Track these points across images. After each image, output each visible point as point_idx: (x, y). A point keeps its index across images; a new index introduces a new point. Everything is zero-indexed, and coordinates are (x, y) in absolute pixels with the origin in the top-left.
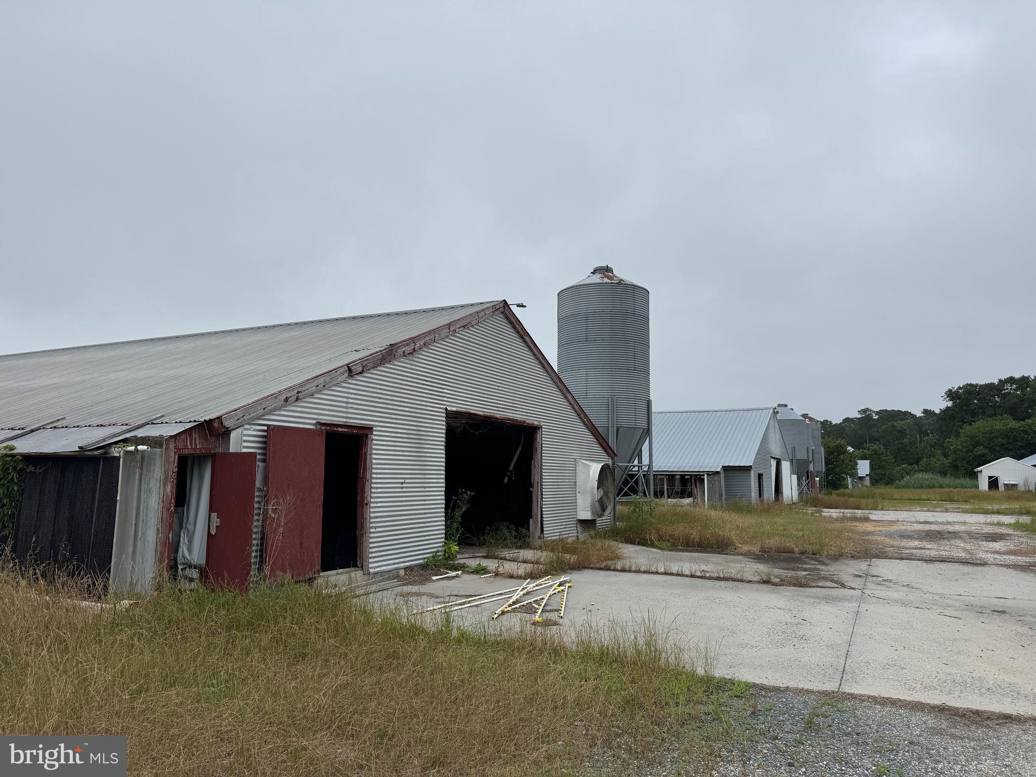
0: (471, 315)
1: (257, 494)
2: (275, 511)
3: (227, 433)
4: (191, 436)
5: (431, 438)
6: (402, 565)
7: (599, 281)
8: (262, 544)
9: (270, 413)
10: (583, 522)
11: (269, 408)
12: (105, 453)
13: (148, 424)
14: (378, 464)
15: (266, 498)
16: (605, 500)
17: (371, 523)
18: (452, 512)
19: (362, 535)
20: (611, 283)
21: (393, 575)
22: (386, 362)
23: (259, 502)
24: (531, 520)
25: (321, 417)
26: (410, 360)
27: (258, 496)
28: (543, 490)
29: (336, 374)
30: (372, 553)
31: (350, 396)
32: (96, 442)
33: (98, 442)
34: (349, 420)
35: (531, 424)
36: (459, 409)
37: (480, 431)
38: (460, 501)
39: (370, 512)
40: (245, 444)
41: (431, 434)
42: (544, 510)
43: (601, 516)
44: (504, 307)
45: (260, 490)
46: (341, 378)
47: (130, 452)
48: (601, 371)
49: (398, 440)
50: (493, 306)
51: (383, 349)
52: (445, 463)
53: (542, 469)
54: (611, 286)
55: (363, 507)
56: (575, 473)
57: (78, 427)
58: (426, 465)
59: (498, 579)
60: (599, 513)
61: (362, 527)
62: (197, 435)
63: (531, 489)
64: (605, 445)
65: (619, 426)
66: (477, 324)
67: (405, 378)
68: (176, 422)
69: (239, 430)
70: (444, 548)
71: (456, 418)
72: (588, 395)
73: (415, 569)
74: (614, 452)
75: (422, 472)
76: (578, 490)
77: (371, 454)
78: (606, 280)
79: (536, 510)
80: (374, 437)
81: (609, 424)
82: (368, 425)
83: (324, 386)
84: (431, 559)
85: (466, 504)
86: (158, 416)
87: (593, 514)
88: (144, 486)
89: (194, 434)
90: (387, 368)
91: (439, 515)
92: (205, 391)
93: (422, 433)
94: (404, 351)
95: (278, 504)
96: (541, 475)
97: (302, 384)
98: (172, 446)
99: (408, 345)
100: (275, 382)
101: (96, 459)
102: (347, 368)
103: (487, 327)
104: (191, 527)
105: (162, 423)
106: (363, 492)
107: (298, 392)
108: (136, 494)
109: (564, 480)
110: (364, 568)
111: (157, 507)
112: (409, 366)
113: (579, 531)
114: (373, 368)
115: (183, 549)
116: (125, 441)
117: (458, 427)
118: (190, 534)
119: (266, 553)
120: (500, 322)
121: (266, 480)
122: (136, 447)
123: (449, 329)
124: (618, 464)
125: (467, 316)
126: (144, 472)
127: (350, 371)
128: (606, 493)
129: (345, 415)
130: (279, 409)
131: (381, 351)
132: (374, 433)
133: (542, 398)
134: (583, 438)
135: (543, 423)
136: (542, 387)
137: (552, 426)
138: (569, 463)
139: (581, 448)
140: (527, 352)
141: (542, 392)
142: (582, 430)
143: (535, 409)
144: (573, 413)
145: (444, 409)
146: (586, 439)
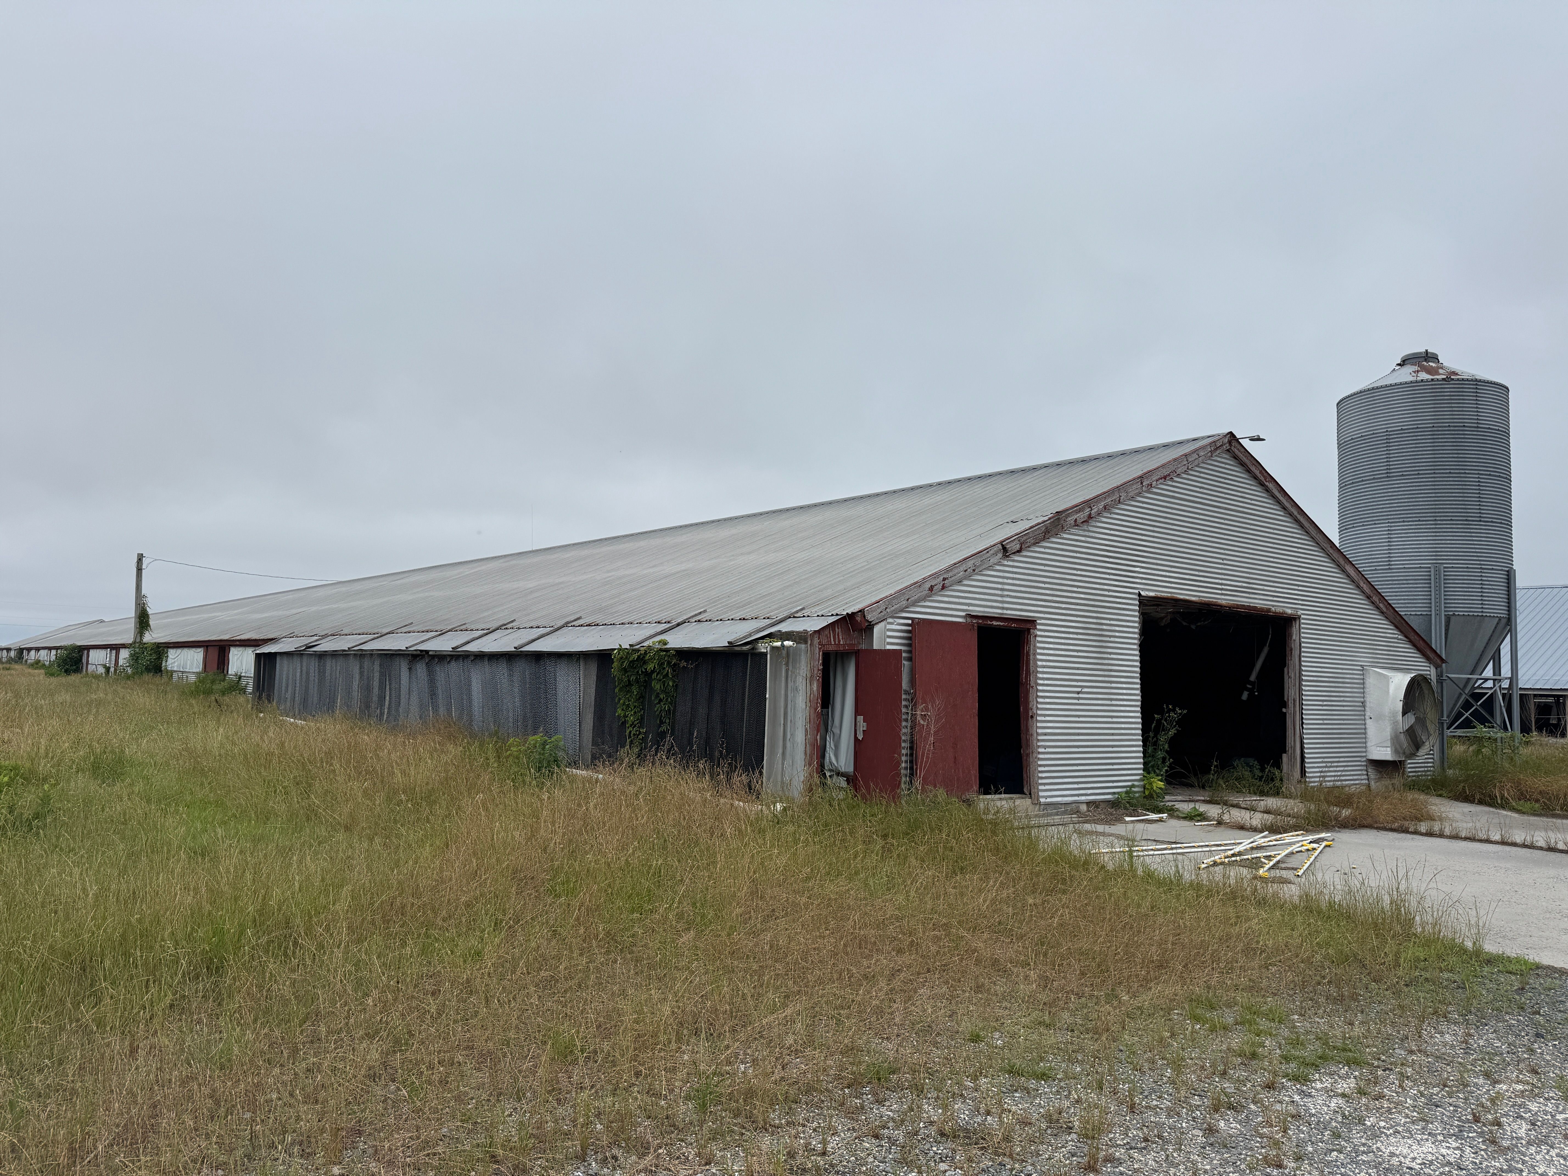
0: (1175, 460)
1: (904, 697)
2: (924, 717)
3: (870, 627)
4: (834, 631)
5: (1117, 634)
6: (1083, 798)
7: (1411, 378)
8: (911, 755)
9: (914, 604)
10: (1379, 765)
11: (912, 599)
12: (753, 649)
13: (790, 617)
14: (1044, 667)
15: (913, 700)
16: (1419, 731)
17: (1038, 740)
18: (1155, 736)
19: (1028, 755)
20: (1432, 380)
21: (1071, 809)
22: (1052, 536)
23: (906, 707)
24: (1284, 756)
25: (971, 608)
26: (1085, 530)
27: (905, 700)
28: (1304, 712)
29: (988, 555)
30: (1042, 778)
31: (1005, 581)
32: (743, 637)
33: (745, 637)
34: (1005, 612)
35: (1280, 613)
36: (1159, 594)
37: (1199, 624)
38: (1166, 720)
39: (1037, 727)
40: (889, 640)
41: (1117, 628)
42: (1305, 741)
43: (1412, 755)
44: (1230, 442)
45: (906, 692)
46: (994, 560)
47: (777, 648)
48: (1416, 525)
49: (1071, 636)
50: (1211, 443)
51: (1046, 518)
52: (1141, 668)
53: (1301, 680)
54: (1432, 385)
55: (1027, 720)
56: (1363, 688)
57: (721, 620)
58: (1111, 670)
59: (1221, 829)
60: (1408, 752)
61: (1028, 746)
62: (840, 630)
63: (1284, 710)
64: (1421, 644)
65: (1451, 613)
66: (1185, 472)
67: (1078, 555)
68: (818, 616)
69: (882, 624)
70: (1142, 783)
71: (1158, 605)
72: (1391, 565)
73: (1102, 805)
74: (1440, 657)
75: (1107, 679)
76: (1368, 714)
77: (1035, 654)
78: (1424, 376)
79: (1292, 741)
80: (1039, 633)
81: (1431, 611)
82: (1030, 617)
83: (974, 570)
84: (1123, 795)
85: (1175, 726)
86: (799, 608)
87: (1396, 751)
88: (790, 685)
89: (837, 629)
90: (1054, 543)
91: (1134, 738)
92: (842, 578)
93: (1105, 627)
94: (1076, 519)
95: (927, 709)
96: (1300, 690)
97: (948, 570)
98: (816, 641)
99: (1080, 511)
100: (918, 566)
101: (743, 655)
102: (1001, 547)
103: (1202, 475)
104: (836, 731)
105: (804, 616)
106: (1027, 702)
107: (944, 579)
108: (783, 692)
109: (1342, 699)
110: (1033, 796)
111: (804, 707)
112: (1083, 539)
113: (1372, 776)
114: (1034, 544)
115: (830, 755)
116: (770, 636)
117: (1162, 618)
118: (836, 738)
119: (917, 765)
120: (1223, 465)
121: (912, 682)
122: (782, 643)
123: (1142, 483)
124: (1449, 675)
125: (1170, 462)
126: (790, 668)
127: (1005, 550)
128: (1421, 721)
129: (1000, 605)
130: (924, 599)
131: (1045, 521)
132: (1038, 627)
133: (1299, 573)
134: (1377, 634)
135: (1302, 612)
136: (1300, 557)
137: (1319, 616)
138: (1351, 671)
139: (1374, 649)
140: (1271, 506)
141: (1299, 564)
142: (1376, 621)
143: (1288, 591)
144: (1359, 595)
145: (1135, 594)
146: (1384, 635)
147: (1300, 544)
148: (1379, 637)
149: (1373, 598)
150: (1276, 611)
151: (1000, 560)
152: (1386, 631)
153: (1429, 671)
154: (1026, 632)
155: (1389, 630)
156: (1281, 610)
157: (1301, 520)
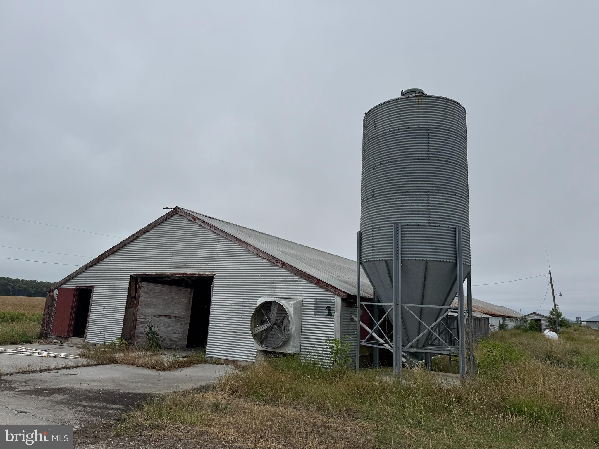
5: (120, 289)
6: (99, 342)
10: (269, 353)
14: (94, 300)
25: (77, 284)
26: (114, 256)
30: (88, 334)
31: (87, 275)
34: (86, 284)
39: (89, 319)
40: (57, 294)
44: (176, 211)
46: (84, 270)
49: (104, 290)
50: (167, 214)
53: (212, 305)
58: (116, 301)
69: (56, 290)
75: (114, 304)
77: (92, 296)
80: (94, 291)
82: (92, 285)
83: (78, 273)
90: (103, 262)
93: (116, 287)
94: (109, 254)
99: (110, 250)
103: (164, 226)
107: (70, 277)
110: (84, 339)
112: (113, 259)
114: (96, 263)
120: (176, 220)
123: (134, 236)
127: (86, 267)
130: (66, 283)
133: (217, 256)
134: (278, 280)
135: (216, 273)
136: (218, 248)
137: (229, 274)
138: (250, 300)
139: (274, 288)
140: (201, 230)
141: (217, 251)
142: (278, 272)
143: (209, 264)
144: (263, 260)
145: (129, 274)
146: (285, 280)
147: (219, 242)
148: (279, 281)
149: (271, 261)
150: (199, 274)
151: (86, 269)
152: (287, 277)
153: (333, 300)
154: (91, 290)
155: (290, 276)
156: (202, 274)
157: (217, 232)
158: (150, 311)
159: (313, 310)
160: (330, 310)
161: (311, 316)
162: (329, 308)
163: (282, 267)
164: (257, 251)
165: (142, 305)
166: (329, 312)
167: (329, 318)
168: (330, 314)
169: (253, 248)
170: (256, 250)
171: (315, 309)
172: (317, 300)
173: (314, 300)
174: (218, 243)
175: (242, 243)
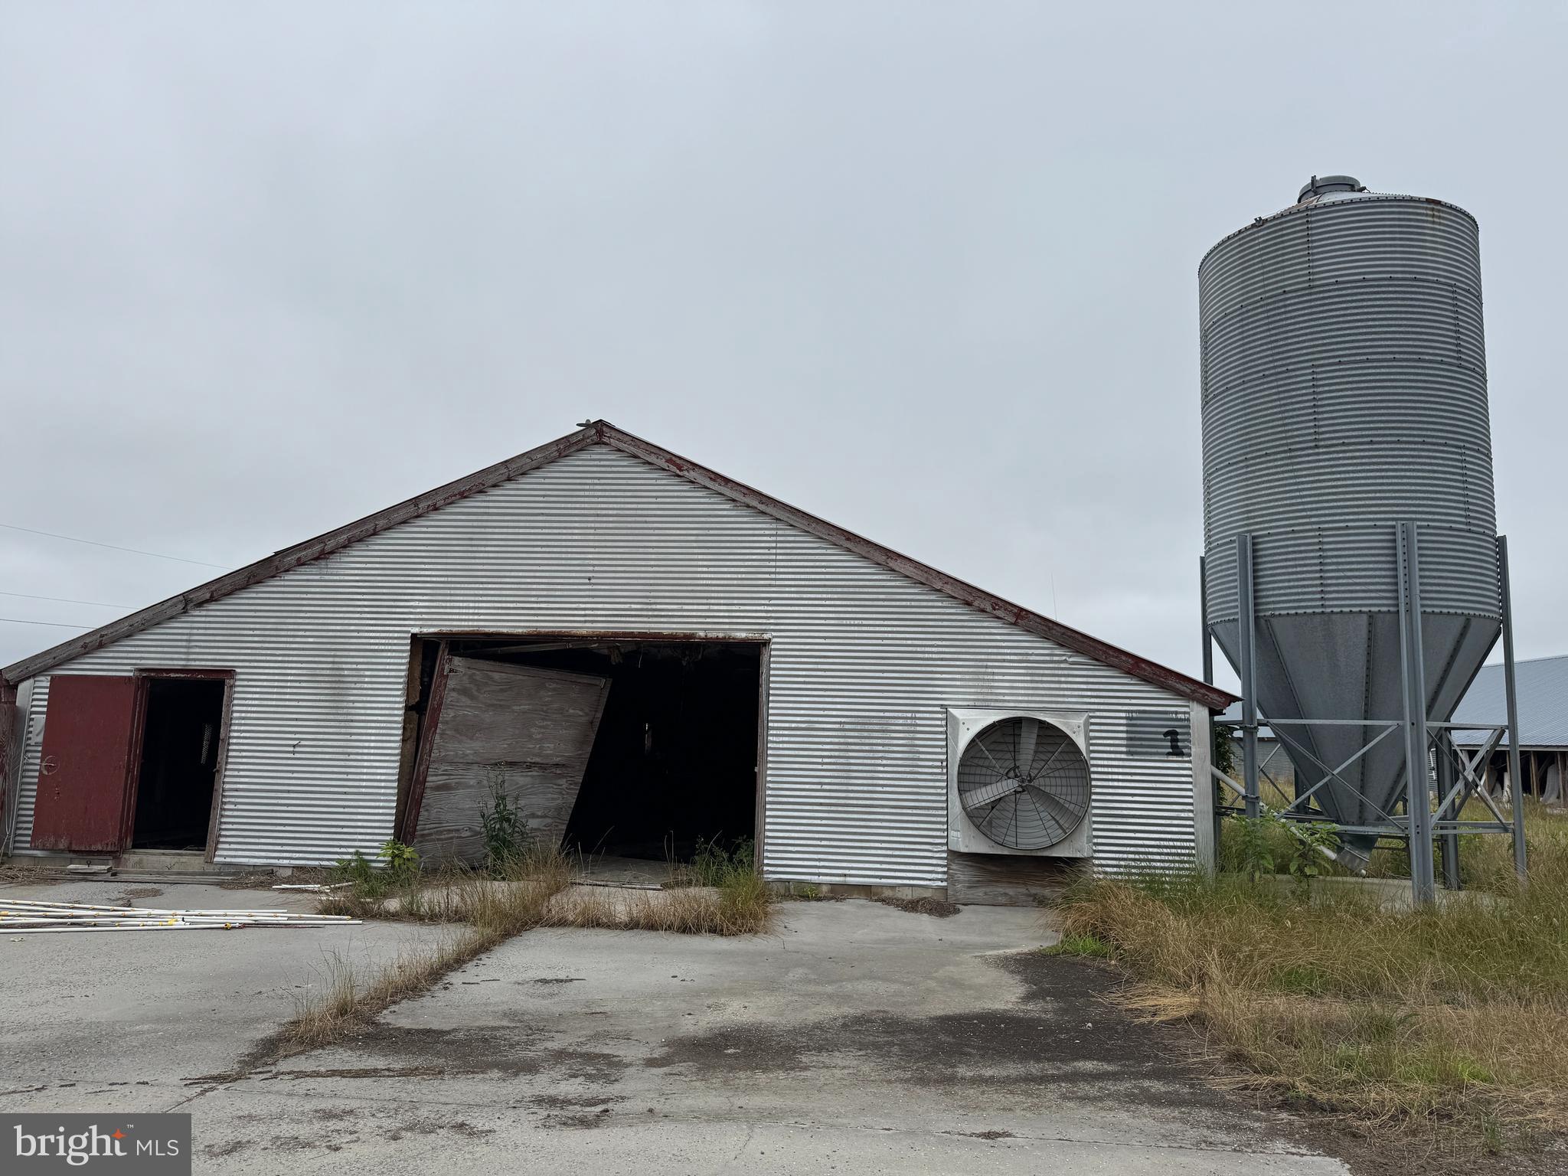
1: (32, 748)
2: (48, 768)
5: (368, 680)
6: (286, 862)
11: (60, 657)
17: (224, 796)
21: (257, 871)
25: (144, 662)
26: (322, 568)
29: (162, 609)
30: (225, 836)
31: (194, 631)
34: (189, 663)
36: (445, 630)
39: (225, 782)
40: (36, 696)
41: (368, 673)
42: (769, 813)
44: (599, 432)
46: (172, 612)
49: (289, 684)
53: (767, 728)
56: (944, 740)
58: (351, 721)
69: (29, 682)
75: (343, 730)
77: (230, 705)
79: (758, 813)
80: (237, 683)
82: (229, 667)
83: (144, 624)
90: (271, 586)
91: (382, 798)
93: (346, 673)
94: (299, 558)
95: (53, 761)
96: (766, 741)
97: (106, 628)
99: (306, 549)
102: (181, 600)
103: (548, 481)
107: (102, 636)
110: (207, 854)
114: (236, 590)
119: (36, 813)
123: (416, 506)
127: (186, 601)
129: (184, 657)
130: (87, 655)
132: (236, 677)
133: (773, 582)
134: (999, 657)
135: (774, 634)
136: (776, 560)
137: (825, 638)
138: (909, 715)
139: (988, 680)
140: (702, 500)
141: (773, 570)
142: (998, 637)
143: (742, 608)
144: (942, 601)
145: (408, 632)
146: (1025, 658)
147: (776, 542)
148: (1004, 661)
149: (976, 603)
150: (710, 635)
151: (185, 611)
152: (1030, 651)
153: (1185, 713)
154: (222, 684)
155: (1041, 649)
156: (721, 635)
157: (769, 510)
158: (470, 748)
159: (1124, 742)
160: (1177, 740)
161: (1118, 756)
162: (1172, 734)
163: (1015, 624)
164: (925, 575)
165: (447, 732)
166: (1172, 747)
167: (1175, 762)
168: (1176, 751)
169: (909, 564)
170: (920, 573)
171: (1127, 739)
172: (1134, 715)
173: (1123, 715)
174: (774, 545)
175: (867, 550)
